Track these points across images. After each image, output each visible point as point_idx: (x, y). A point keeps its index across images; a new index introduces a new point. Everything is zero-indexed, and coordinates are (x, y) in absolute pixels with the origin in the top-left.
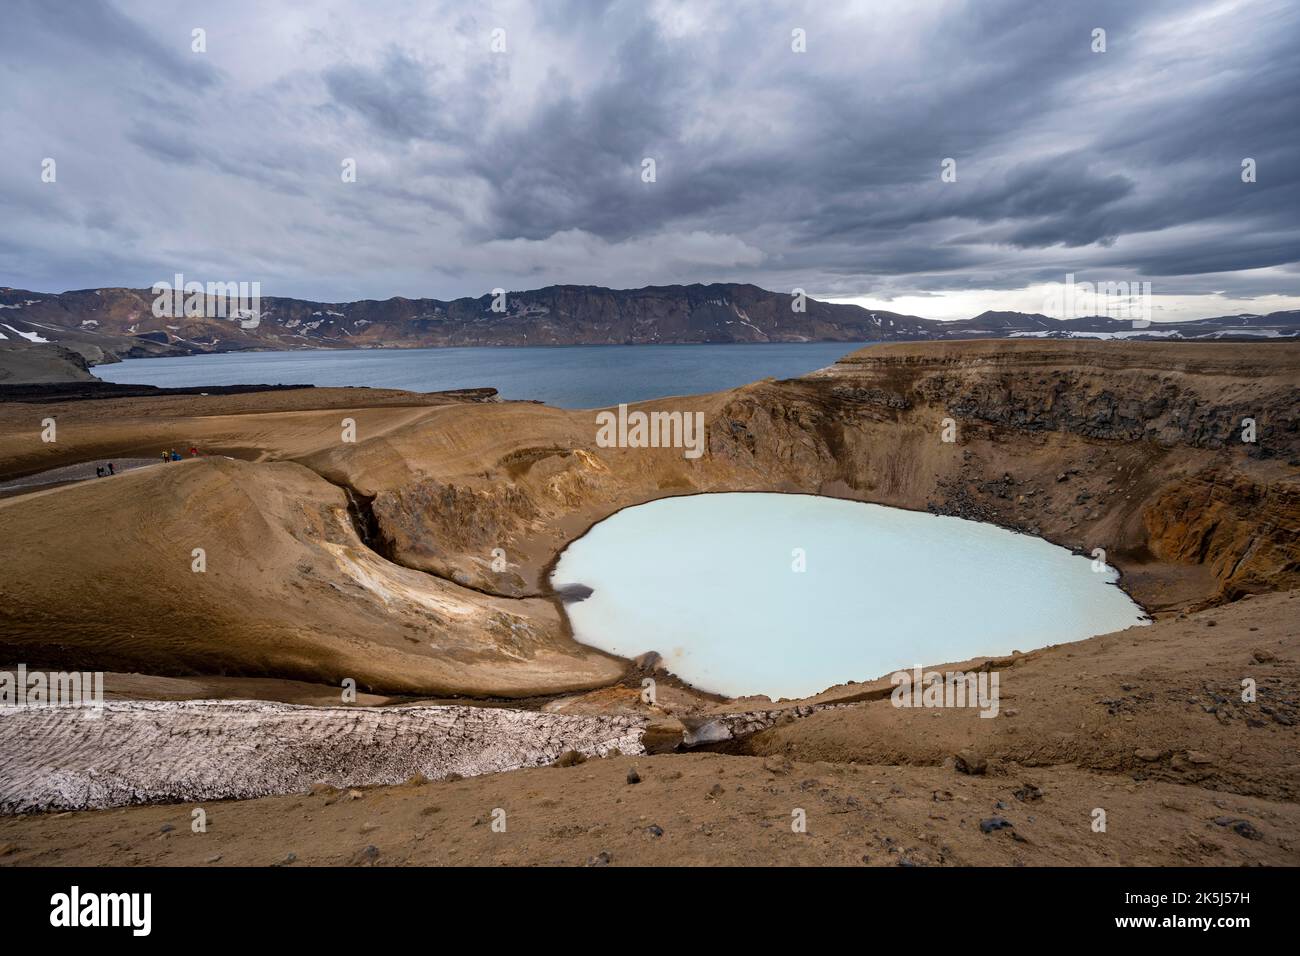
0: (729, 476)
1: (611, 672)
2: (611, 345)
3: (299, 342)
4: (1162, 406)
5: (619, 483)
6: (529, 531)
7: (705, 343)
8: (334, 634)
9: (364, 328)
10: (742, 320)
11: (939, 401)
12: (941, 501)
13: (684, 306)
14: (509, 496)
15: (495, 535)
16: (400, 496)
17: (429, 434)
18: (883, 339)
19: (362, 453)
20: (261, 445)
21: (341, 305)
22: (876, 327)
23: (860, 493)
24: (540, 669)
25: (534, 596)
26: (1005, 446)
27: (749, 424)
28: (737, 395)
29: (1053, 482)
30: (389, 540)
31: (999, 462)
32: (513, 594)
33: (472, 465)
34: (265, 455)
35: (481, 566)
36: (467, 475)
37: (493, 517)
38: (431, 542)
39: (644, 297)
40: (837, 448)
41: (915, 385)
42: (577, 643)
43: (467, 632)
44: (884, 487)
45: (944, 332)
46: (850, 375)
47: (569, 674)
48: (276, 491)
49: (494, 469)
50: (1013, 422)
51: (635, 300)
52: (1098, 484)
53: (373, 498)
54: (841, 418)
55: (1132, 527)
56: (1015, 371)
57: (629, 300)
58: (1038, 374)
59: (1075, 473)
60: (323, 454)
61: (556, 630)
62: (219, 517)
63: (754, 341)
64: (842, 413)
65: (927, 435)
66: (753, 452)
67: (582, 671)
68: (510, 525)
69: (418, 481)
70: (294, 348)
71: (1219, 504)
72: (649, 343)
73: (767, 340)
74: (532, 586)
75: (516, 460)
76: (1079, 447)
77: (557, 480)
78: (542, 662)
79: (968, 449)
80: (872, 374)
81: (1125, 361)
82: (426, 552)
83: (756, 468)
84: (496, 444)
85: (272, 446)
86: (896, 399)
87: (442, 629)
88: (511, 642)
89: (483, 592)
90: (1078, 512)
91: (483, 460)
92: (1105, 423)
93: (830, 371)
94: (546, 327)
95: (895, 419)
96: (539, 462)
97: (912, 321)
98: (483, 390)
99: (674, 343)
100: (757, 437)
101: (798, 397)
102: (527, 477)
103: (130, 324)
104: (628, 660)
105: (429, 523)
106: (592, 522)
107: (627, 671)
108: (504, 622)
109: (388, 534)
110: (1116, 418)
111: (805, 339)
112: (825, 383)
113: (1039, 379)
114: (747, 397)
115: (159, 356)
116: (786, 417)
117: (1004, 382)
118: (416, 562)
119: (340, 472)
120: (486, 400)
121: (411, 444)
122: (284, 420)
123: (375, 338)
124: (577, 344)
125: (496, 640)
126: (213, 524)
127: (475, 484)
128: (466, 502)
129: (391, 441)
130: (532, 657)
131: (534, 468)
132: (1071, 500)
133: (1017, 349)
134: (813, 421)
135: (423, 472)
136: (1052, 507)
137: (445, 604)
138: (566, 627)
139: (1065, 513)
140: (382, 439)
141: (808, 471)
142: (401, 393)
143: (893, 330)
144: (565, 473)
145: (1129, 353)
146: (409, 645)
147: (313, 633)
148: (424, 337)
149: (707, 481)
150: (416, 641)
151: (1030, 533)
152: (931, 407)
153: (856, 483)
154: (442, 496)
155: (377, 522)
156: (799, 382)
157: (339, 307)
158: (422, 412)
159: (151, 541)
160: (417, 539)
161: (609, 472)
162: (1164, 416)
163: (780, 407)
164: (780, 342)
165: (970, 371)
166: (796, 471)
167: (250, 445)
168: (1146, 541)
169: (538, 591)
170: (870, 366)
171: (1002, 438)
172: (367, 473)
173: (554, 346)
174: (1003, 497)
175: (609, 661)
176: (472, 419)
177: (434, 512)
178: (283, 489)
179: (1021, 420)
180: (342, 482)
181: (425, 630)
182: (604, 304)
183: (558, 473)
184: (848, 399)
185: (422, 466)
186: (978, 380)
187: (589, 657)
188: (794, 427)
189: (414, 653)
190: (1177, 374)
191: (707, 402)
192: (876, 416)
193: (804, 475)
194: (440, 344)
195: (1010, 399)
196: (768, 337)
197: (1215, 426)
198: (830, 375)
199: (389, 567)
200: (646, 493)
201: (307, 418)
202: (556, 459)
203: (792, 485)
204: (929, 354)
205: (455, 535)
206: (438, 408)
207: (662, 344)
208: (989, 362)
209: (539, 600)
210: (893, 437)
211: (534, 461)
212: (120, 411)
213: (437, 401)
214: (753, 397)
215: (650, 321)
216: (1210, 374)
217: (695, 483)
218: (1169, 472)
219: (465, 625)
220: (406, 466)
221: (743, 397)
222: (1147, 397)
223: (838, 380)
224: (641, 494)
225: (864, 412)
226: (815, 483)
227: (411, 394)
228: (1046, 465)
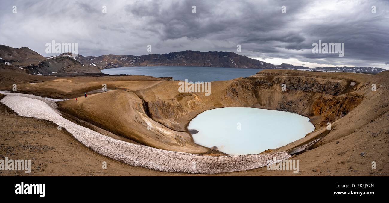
0: (231, 103)
1: (205, 151)
2: (199, 66)
3: (131, 65)
4: (314, 84)
5: (204, 104)
6: (182, 115)
7: (223, 67)
8: (142, 133)
9: (144, 61)
10: (231, 61)
11: (278, 84)
12: (279, 108)
13: (218, 57)
14: (177, 106)
15: (174, 115)
16: (153, 103)
17: (160, 88)
18: (263, 68)
19: (146, 91)
20: (127, 88)
21: (139, 56)
22: (262, 65)
23: (262, 107)
24: (187, 149)
25: (183, 132)
26: (290, 94)
27: (237, 89)
28: (234, 81)
29: (299, 101)
30: (151, 113)
31: (290, 98)
32: (178, 130)
33: (169, 97)
34: (128, 90)
35: (171, 123)
36: (168, 99)
37: (174, 111)
38: (159, 115)
39: (208, 54)
40: (257, 96)
41: (273, 80)
42: (195, 144)
43: (170, 138)
44: (267, 105)
45: (275, 68)
46: (259, 77)
47: (195, 150)
48: (130, 99)
49: (174, 98)
50: (291, 88)
51: (206, 55)
52: (306, 101)
53: (148, 103)
54: (258, 88)
55: (311, 110)
56: (291, 77)
57: (204, 55)
58: (295, 78)
59: (302, 99)
60: (138, 91)
61: (190, 140)
62: (122, 103)
63: (234, 67)
64: (258, 87)
65: (276, 92)
66: (238, 96)
67: (198, 150)
68: (177, 113)
69: (157, 100)
70: (130, 66)
71: (322, 103)
72: (209, 66)
73: (238, 67)
74: (183, 129)
75: (179, 96)
76: (302, 94)
77: (189, 102)
78: (188, 147)
79: (284, 95)
80: (264, 77)
81: (308, 75)
82: (159, 118)
83: (238, 101)
84: (174, 92)
85: (129, 88)
86: (269, 83)
87: (164, 137)
88: (180, 142)
89: (171, 129)
90: (303, 107)
91: (171, 96)
92: (306, 88)
93: (255, 76)
94: (184, 61)
95: (269, 88)
96: (184, 97)
97: (269, 65)
98: (170, 77)
99: (215, 67)
100: (238, 93)
101: (248, 82)
102: (181, 101)
103: (106, 62)
104: (209, 148)
105: (159, 111)
106: (197, 114)
107: (209, 150)
108: (178, 137)
109: (151, 112)
110: (308, 87)
111: (246, 67)
112: (254, 79)
113: (295, 79)
114: (236, 82)
115: (109, 68)
116: (245, 87)
117: (290, 79)
118: (156, 120)
119: (141, 96)
120: (170, 80)
121: (156, 90)
122: (131, 82)
123: (145, 64)
124: (191, 66)
125: (176, 141)
126: (121, 105)
127: (170, 102)
128: (168, 106)
129: (152, 89)
130: (185, 146)
131: (183, 98)
132: (302, 105)
133: (291, 72)
134: (252, 89)
135: (158, 98)
136: (299, 107)
137: (164, 131)
138: (192, 140)
139: (301, 108)
140: (150, 88)
141: (251, 101)
142: (152, 77)
143: (265, 66)
144: (191, 101)
145: (309, 74)
146: (157, 139)
147: (138, 132)
148: (156, 63)
149: (226, 104)
150: (158, 138)
151: (295, 113)
152: (276, 85)
153: (261, 104)
154: (162, 104)
155: (148, 109)
156: (248, 78)
157: (139, 57)
158: (158, 82)
159: (112, 106)
160: (157, 114)
161: (201, 101)
162: (314, 87)
163: (244, 85)
164: (241, 68)
165: (283, 77)
166: (248, 101)
167: (125, 87)
168: (313, 112)
169: (184, 131)
170: (264, 75)
171: (290, 92)
172: (147, 96)
173: (185, 66)
174: (290, 106)
175: (204, 148)
176: (169, 85)
177: (160, 107)
178: (131, 98)
179: (293, 88)
180: (141, 98)
181: (160, 136)
182: (198, 56)
183: (189, 100)
184: (259, 83)
185: (158, 96)
186: (285, 79)
187: (199, 147)
188: (247, 90)
189: (158, 141)
190: (315, 78)
191: (226, 83)
192: (265, 87)
193: (249, 102)
194: (159, 65)
195: (291, 83)
196: (238, 66)
197: (321, 88)
198: (255, 77)
199: (151, 120)
200: (211, 107)
201: (135, 82)
202: (188, 97)
203: (247, 106)
204: (276, 73)
205: (165, 114)
206: (161, 81)
207: (212, 67)
208: (287, 75)
209: (185, 133)
210: (269, 93)
211: (183, 97)
212: (105, 79)
213: (160, 80)
214: (238, 82)
215: (209, 61)
216: (319, 78)
217: (223, 105)
218: (315, 98)
219: (169, 137)
220: (155, 96)
221: (235, 82)
222: (311, 83)
223: (257, 78)
224: (209, 107)
225: (263, 86)
226: (252, 104)
227: (154, 78)
228: (298, 97)
